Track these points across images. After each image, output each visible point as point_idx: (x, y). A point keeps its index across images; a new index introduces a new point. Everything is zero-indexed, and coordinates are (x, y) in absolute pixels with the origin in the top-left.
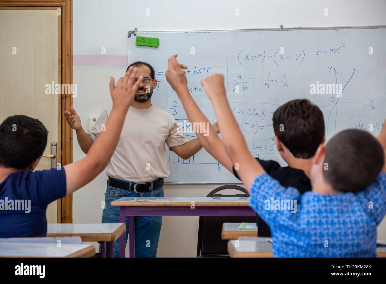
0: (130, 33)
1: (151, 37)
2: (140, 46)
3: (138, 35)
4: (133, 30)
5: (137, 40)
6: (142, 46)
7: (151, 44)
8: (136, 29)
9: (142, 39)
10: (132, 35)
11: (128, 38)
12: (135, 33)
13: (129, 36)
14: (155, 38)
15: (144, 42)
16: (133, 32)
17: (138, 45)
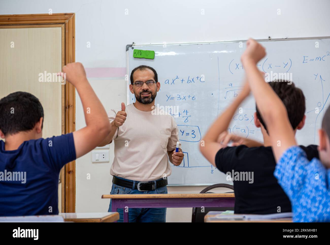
0: (128, 46)
1: (148, 50)
2: (138, 58)
3: (135, 48)
4: (131, 44)
5: (135, 53)
6: (139, 58)
7: (147, 56)
8: (133, 43)
9: (139, 52)
10: (130, 48)
11: (126, 51)
12: (133, 46)
13: (127, 50)
14: (151, 50)
15: (141, 54)
16: (131, 46)
17: (135, 58)
